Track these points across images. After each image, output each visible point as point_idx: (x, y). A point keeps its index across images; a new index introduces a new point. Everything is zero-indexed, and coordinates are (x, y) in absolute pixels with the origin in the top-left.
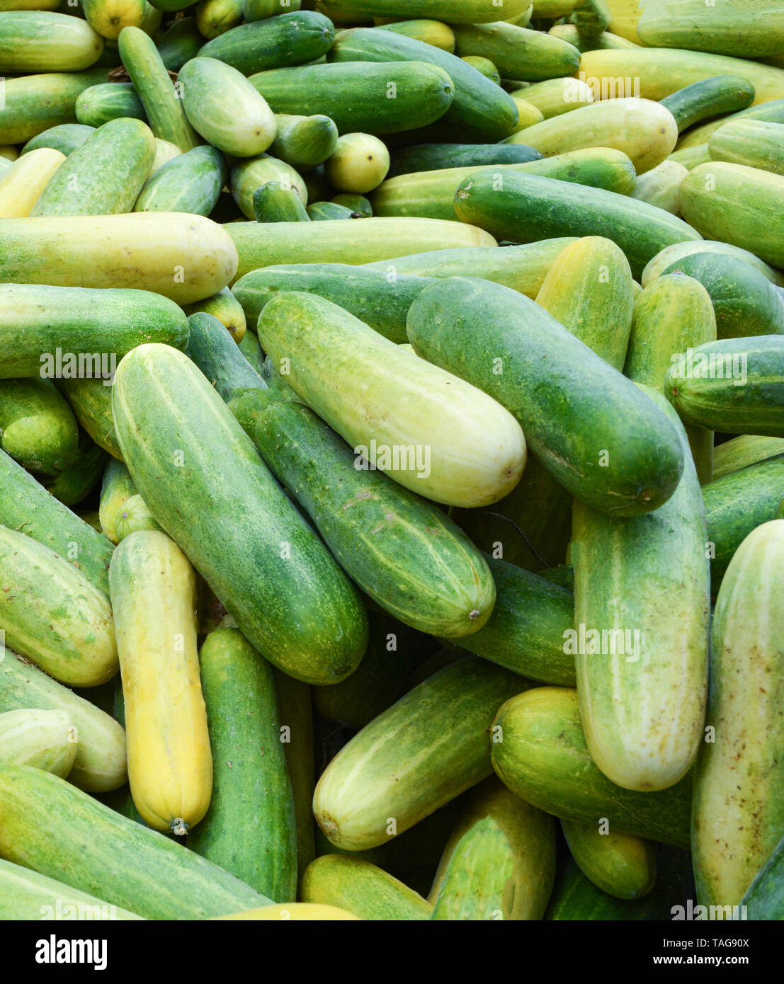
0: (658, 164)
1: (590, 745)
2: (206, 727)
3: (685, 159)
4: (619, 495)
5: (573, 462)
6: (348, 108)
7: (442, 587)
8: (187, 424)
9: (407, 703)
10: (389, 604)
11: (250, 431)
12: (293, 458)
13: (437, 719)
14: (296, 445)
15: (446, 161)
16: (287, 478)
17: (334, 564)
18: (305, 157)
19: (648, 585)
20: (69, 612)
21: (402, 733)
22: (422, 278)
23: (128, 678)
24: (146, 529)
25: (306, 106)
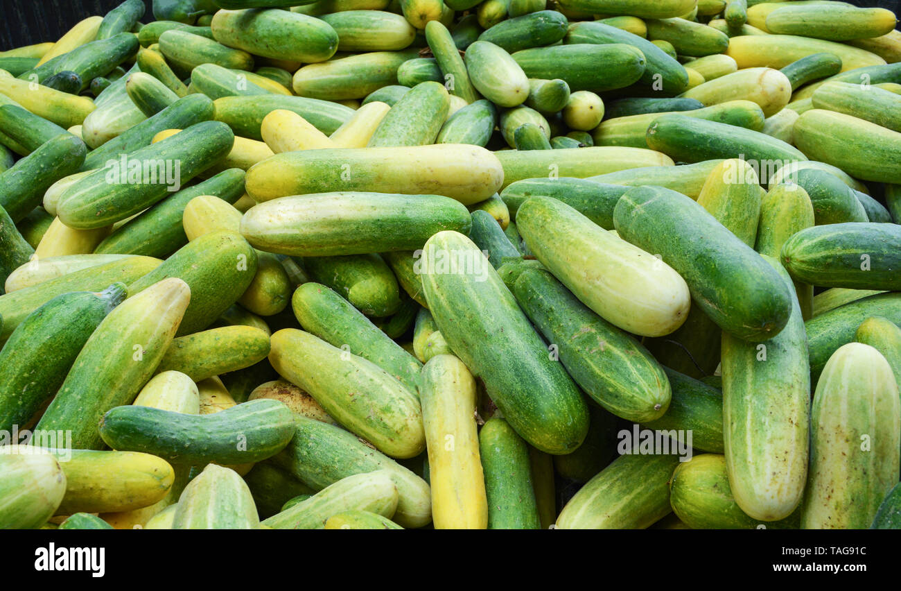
0: (779, 111)
1: (733, 492)
2: (483, 483)
3: (797, 107)
4: (750, 327)
5: (720, 306)
6: (576, 75)
7: (636, 389)
8: (469, 284)
9: (616, 466)
10: (601, 400)
11: (511, 288)
12: (539, 305)
13: (635, 476)
14: (541, 297)
15: (642, 109)
16: (535, 319)
17: (567, 375)
18: (548, 107)
19: (770, 387)
20: (393, 409)
21: (612, 485)
22: (625, 187)
23: (432, 452)
24: (444, 354)
25: (550, 73)
